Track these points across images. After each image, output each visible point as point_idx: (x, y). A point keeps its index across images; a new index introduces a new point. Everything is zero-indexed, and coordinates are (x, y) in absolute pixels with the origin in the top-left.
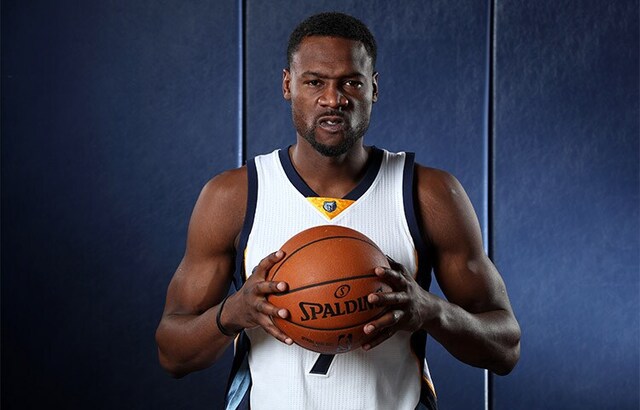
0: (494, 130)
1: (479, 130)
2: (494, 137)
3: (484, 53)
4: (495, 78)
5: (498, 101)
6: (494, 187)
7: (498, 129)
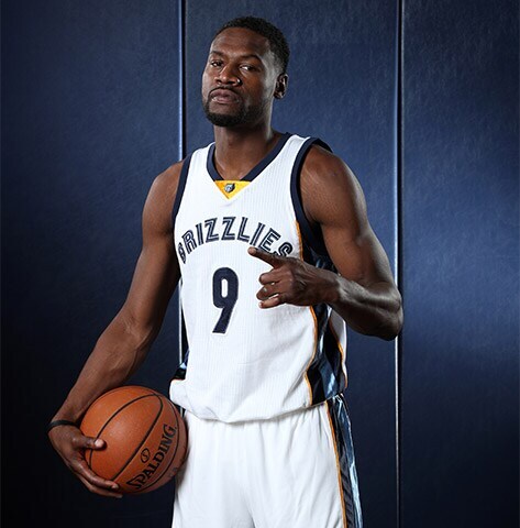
0: (403, 122)
1: (390, 123)
2: (403, 129)
3: (394, 55)
4: (403, 78)
5: (406, 98)
6: (403, 173)
7: (406, 121)
